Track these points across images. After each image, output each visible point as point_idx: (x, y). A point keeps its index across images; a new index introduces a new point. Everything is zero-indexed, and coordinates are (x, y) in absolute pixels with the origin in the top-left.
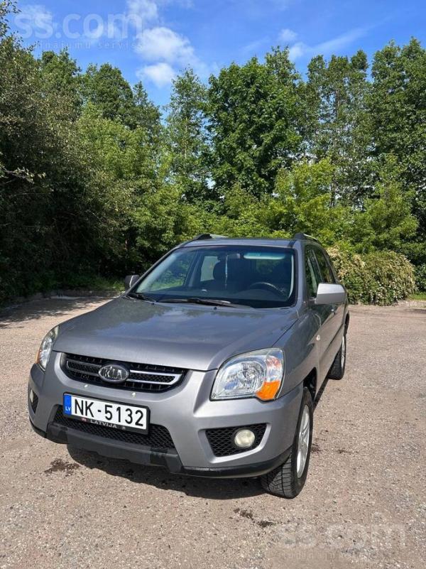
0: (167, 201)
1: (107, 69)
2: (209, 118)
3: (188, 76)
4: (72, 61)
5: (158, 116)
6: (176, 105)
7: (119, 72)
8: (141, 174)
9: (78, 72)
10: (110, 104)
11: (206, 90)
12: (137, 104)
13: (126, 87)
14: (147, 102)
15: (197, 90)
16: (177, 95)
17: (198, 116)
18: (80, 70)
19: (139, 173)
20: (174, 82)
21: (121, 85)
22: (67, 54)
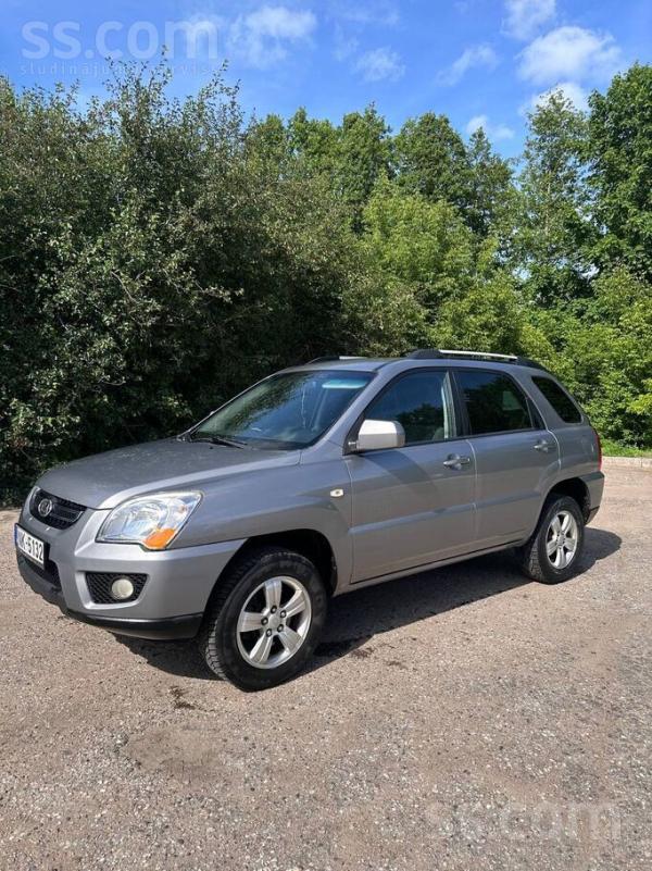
0: (482, 309)
1: (429, 121)
2: (589, 164)
3: (554, 104)
4: (380, 120)
5: (506, 176)
6: (533, 152)
7: (447, 121)
8: (443, 271)
9: (388, 133)
10: (428, 171)
11: (584, 121)
12: (474, 163)
13: (455, 141)
14: (491, 156)
15: (571, 121)
16: (535, 136)
17: (570, 163)
18: (389, 130)
19: (440, 270)
20: (530, 116)
21: (449, 141)
22: (374, 112)
